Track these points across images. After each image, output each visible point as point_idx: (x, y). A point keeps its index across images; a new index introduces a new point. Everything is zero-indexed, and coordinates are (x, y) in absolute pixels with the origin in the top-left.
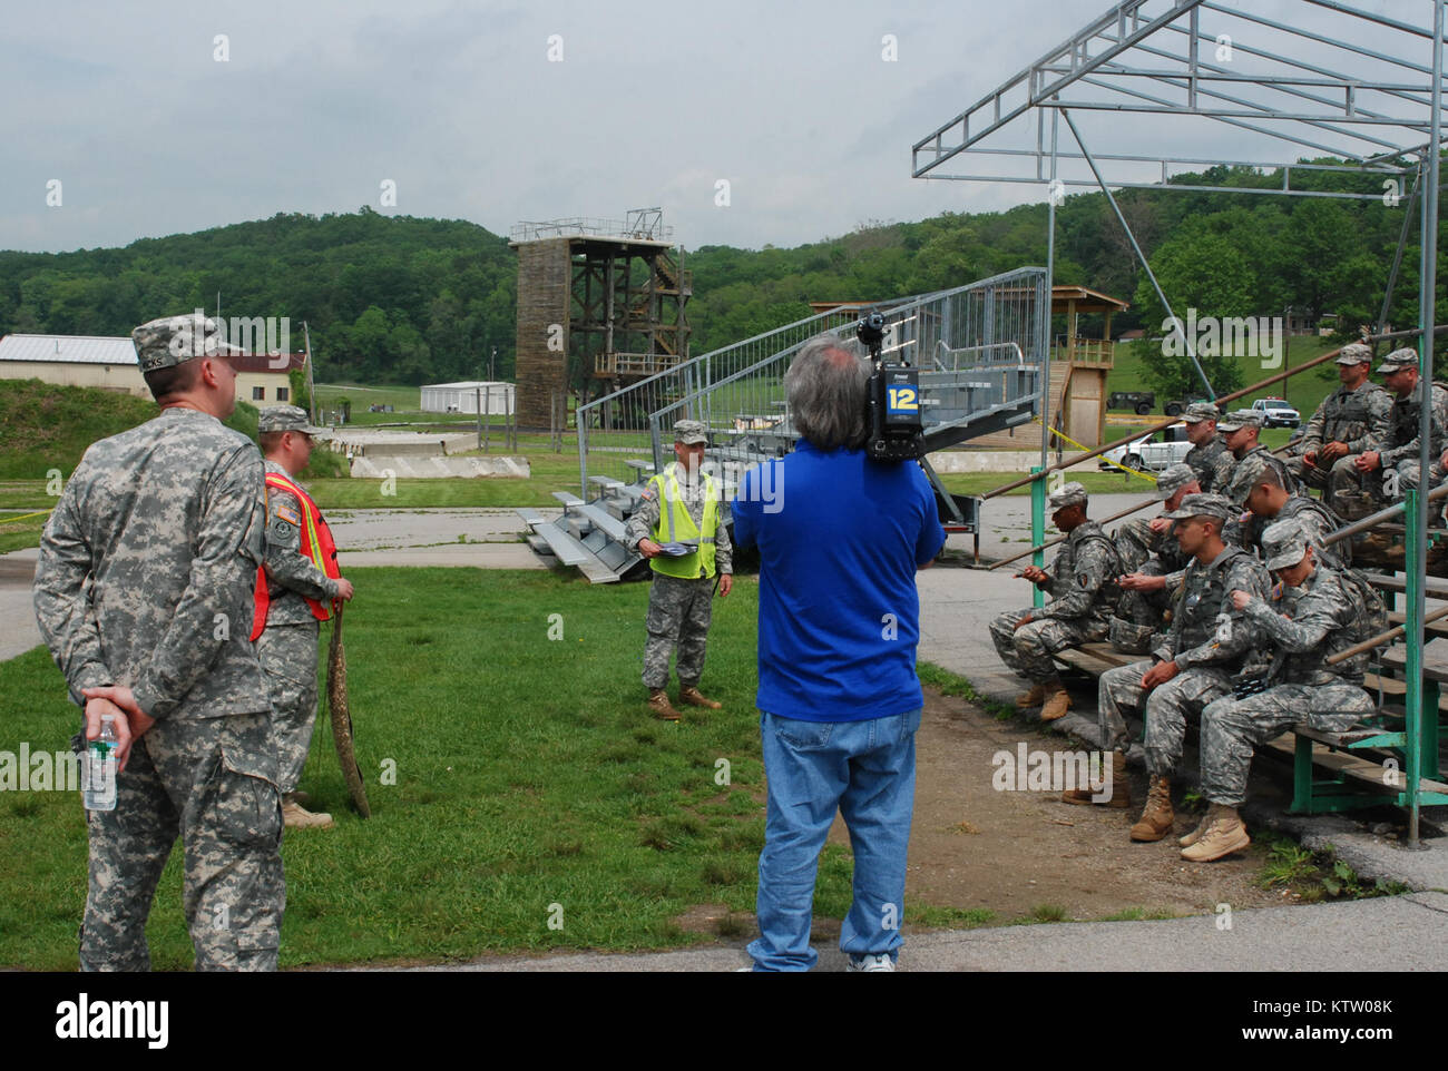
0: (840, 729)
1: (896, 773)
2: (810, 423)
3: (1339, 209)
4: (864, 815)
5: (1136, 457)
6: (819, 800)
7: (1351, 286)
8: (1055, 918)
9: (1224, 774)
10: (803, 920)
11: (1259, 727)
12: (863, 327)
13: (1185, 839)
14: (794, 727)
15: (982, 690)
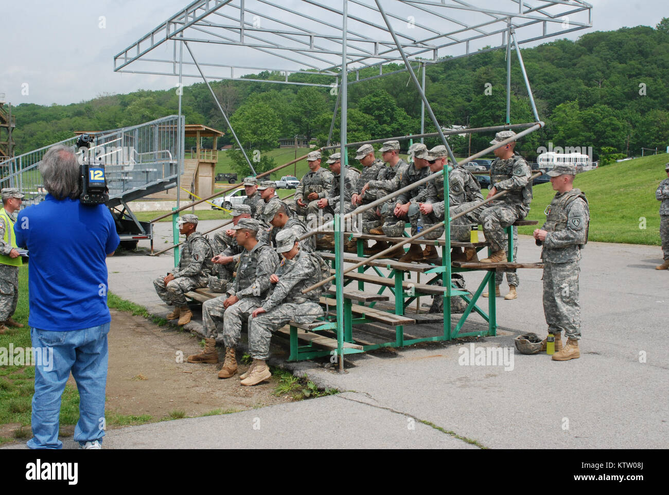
0: (70, 334)
1: (98, 354)
2: (52, 186)
3: (317, 92)
4: (84, 374)
5: (228, 203)
6: (60, 369)
7: (323, 126)
8: (180, 416)
9: (258, 346)
10: (54, 427)
11: (274, 323)
12: (79, 141)
13: (242, 376)
14: (47, 334)
15: (151, 312)
